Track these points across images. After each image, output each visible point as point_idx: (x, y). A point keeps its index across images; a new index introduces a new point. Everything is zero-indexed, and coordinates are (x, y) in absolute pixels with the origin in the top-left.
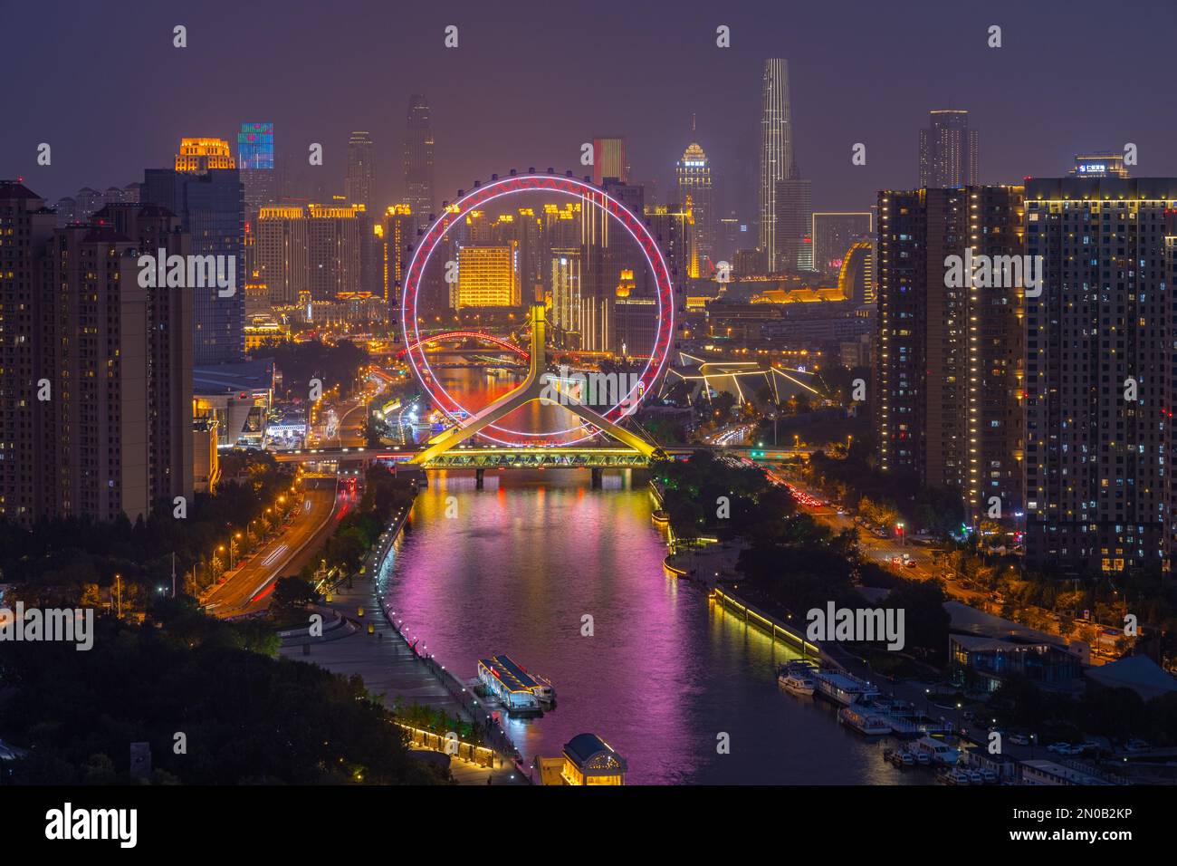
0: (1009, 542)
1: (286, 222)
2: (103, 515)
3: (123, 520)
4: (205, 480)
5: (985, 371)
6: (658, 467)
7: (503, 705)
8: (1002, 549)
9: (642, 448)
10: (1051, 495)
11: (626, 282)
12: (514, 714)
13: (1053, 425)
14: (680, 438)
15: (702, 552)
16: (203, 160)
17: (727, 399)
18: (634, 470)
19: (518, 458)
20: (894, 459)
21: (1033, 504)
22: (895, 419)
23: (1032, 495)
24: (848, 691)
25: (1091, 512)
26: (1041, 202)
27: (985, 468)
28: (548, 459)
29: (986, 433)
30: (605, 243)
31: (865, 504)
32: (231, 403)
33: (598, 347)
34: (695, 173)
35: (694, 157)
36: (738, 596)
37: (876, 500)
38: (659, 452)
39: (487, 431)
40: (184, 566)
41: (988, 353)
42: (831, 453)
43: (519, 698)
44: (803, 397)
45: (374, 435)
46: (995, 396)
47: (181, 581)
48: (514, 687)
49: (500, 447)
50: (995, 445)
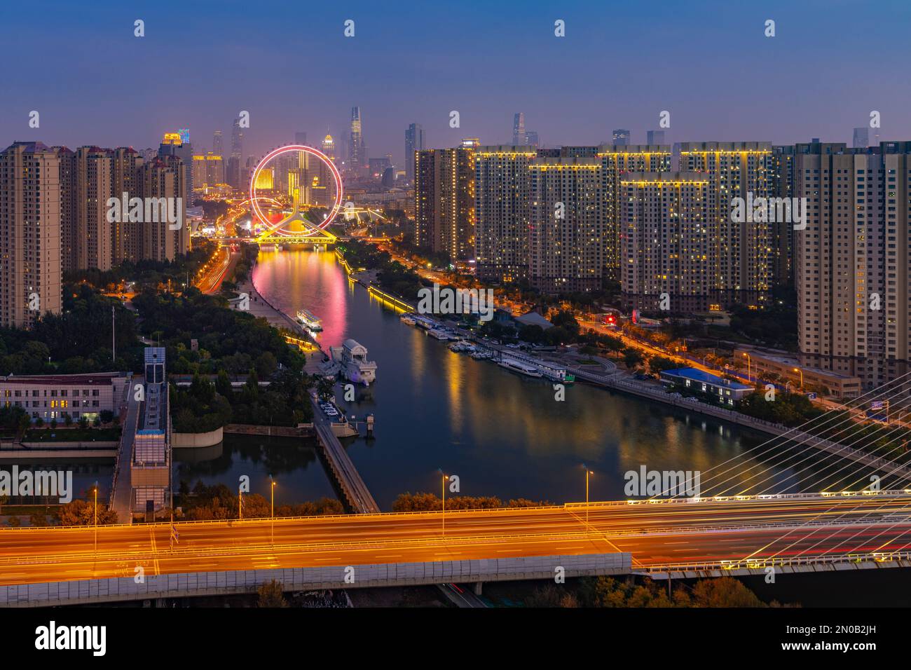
0: (468, 271)
1: (199, 161)
2: (159, 260)
3: (167, 261)
4: (188, 247)
5: (458, 212)
6: (338, 244)
7: (308, 327)
8: (466, 273)
9: (332, 238)
10: (485, 255)
11: (315, 181)
12: (312, 330)
13: (486, 231)
14: (343, 234)
15: (360, 273)
16: (172, 141)
17: (355, 220)
18: (328, 245)
19: (290, 240)
20: (421, 242)
21: (479, 258)
22: (421, 228)
23: (479, 255)
24: (429, 324)
25: (500, 261)
26: (481, 154)
27: (458, 244)
28: (300, 241)
29: (459, 233)
30: (307, 167)
31: (415, 257)
32: (192, 221)
33: (305, 203)
34: (329, 145)
35: (328, 139)
36: (379, 289)
37: (419, 256)
38: (338, 239)
39: (280, 231)
40: (191, 277)
41: (459, 206)
42: (396, 239)
43: (314, 325)
44: (380, 220)
45: (240, 232)
46: (462, 221)
47: (190, 282)
48: (312, 321)
49: (283, 236)
50: (463, 238)
